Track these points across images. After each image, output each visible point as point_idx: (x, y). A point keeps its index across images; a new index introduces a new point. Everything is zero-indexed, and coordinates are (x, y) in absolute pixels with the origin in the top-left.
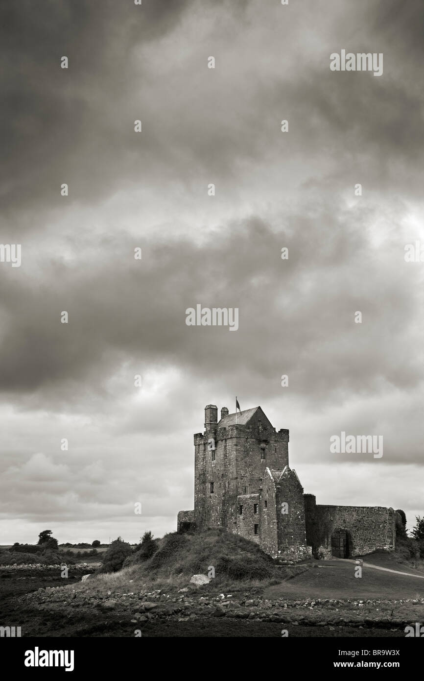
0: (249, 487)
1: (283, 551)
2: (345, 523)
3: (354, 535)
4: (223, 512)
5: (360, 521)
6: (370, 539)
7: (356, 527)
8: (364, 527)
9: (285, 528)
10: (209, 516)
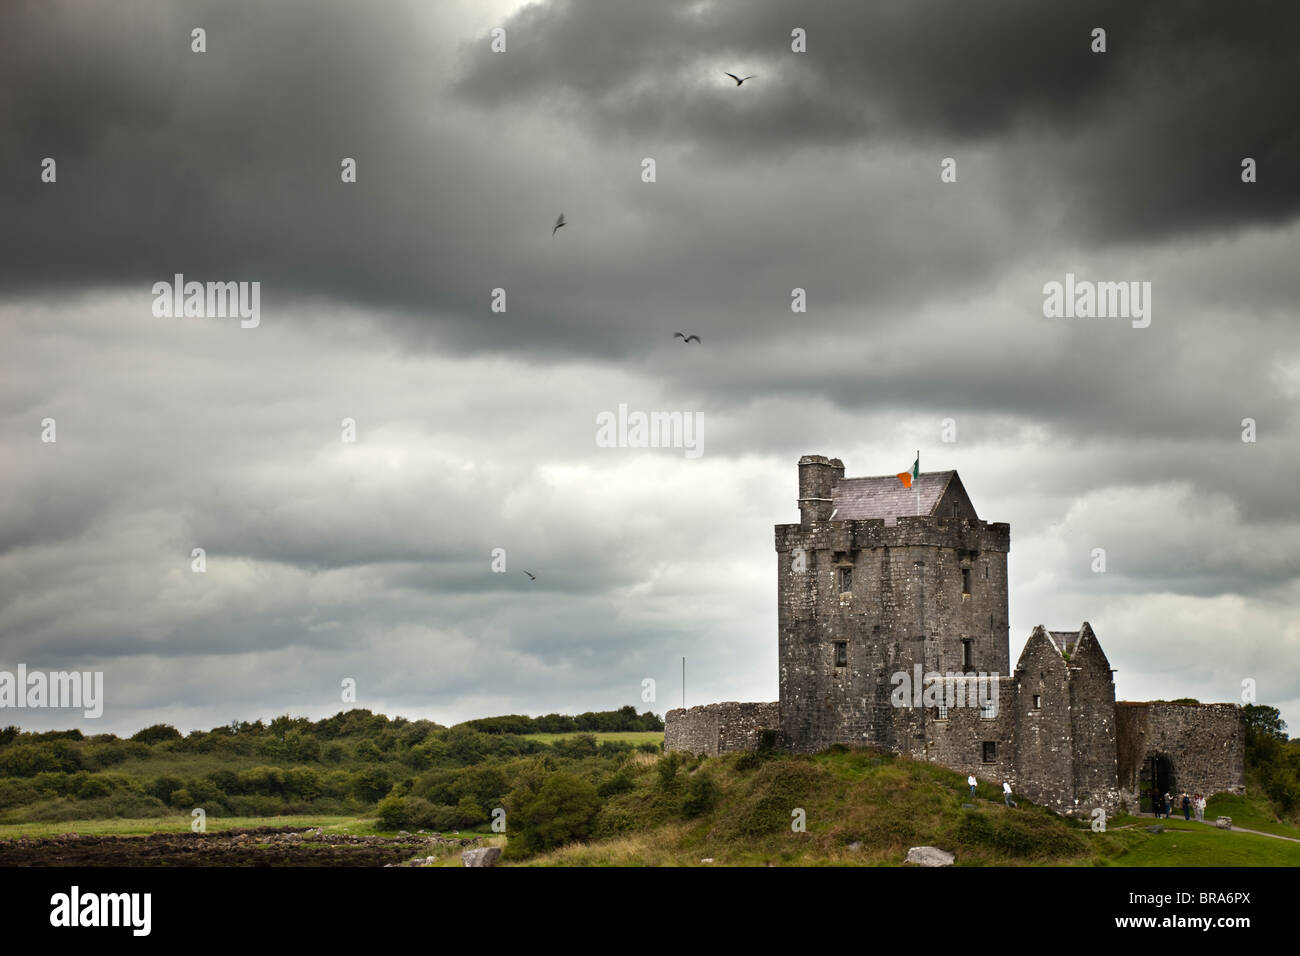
0: (943, 658)
1: (1082, 799)
2: (1164, 739)
3: (1178, 764)
4: (880, 710)
5: (1189, 735)
6: (1206, 772)
7: (1182, 746)
8: (1197, 747)
9: (1084, 753)
10: (830, 719)
